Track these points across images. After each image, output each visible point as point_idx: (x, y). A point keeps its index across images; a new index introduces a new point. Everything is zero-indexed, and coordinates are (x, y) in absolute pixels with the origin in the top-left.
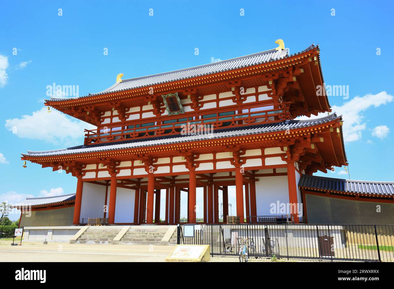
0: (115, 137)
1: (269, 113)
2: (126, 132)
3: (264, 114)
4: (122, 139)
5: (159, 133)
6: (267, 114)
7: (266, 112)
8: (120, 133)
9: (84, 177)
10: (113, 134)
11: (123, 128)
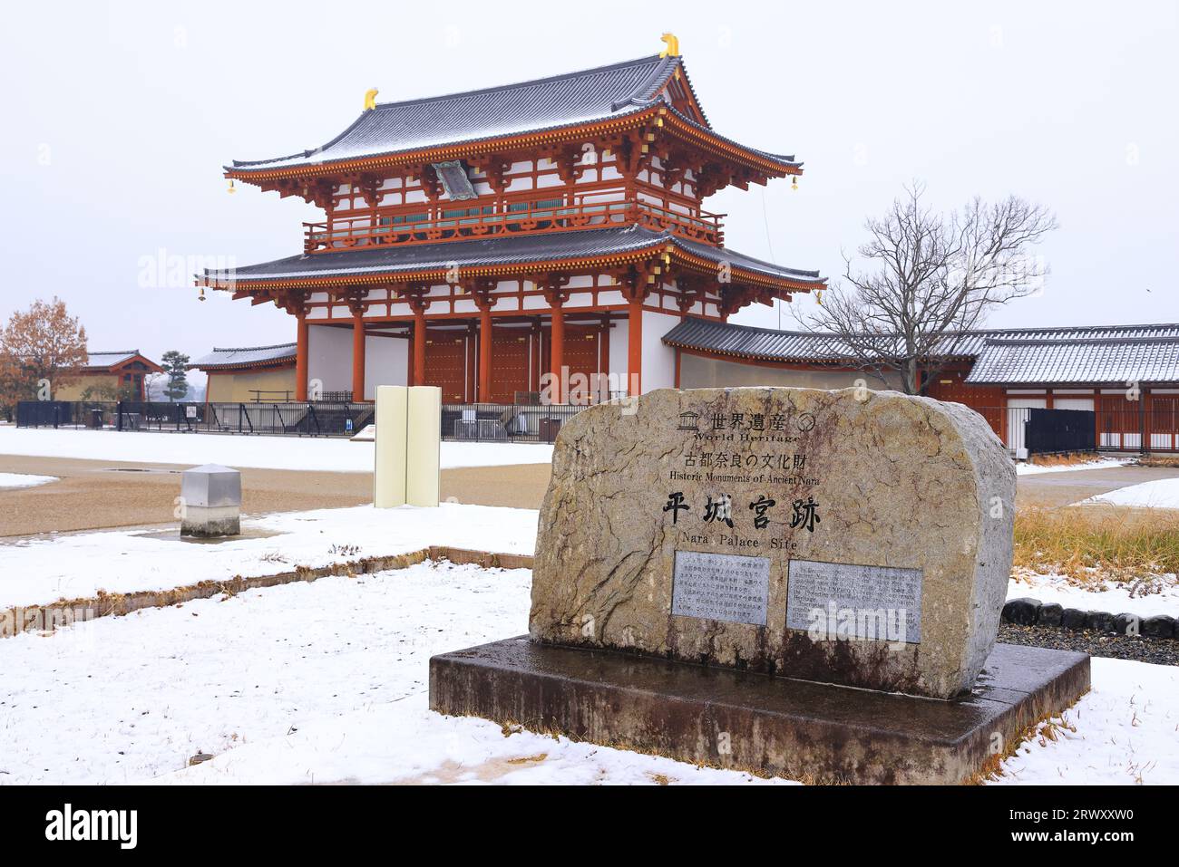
0: (357, 240)
1: (612, 207)
2: (378, 230)
3: (603, 208)
4: (370, 244)
5: (435, 235)
6: (608, 209)
7: (608, 204)
8: (367, 232)
9: (309, 317)
10: (354, 233)
11: (374, 223)
